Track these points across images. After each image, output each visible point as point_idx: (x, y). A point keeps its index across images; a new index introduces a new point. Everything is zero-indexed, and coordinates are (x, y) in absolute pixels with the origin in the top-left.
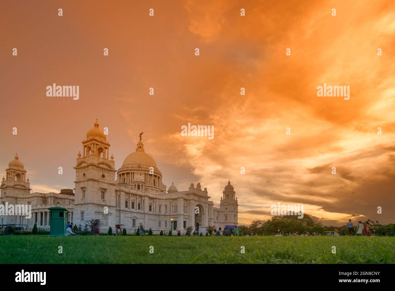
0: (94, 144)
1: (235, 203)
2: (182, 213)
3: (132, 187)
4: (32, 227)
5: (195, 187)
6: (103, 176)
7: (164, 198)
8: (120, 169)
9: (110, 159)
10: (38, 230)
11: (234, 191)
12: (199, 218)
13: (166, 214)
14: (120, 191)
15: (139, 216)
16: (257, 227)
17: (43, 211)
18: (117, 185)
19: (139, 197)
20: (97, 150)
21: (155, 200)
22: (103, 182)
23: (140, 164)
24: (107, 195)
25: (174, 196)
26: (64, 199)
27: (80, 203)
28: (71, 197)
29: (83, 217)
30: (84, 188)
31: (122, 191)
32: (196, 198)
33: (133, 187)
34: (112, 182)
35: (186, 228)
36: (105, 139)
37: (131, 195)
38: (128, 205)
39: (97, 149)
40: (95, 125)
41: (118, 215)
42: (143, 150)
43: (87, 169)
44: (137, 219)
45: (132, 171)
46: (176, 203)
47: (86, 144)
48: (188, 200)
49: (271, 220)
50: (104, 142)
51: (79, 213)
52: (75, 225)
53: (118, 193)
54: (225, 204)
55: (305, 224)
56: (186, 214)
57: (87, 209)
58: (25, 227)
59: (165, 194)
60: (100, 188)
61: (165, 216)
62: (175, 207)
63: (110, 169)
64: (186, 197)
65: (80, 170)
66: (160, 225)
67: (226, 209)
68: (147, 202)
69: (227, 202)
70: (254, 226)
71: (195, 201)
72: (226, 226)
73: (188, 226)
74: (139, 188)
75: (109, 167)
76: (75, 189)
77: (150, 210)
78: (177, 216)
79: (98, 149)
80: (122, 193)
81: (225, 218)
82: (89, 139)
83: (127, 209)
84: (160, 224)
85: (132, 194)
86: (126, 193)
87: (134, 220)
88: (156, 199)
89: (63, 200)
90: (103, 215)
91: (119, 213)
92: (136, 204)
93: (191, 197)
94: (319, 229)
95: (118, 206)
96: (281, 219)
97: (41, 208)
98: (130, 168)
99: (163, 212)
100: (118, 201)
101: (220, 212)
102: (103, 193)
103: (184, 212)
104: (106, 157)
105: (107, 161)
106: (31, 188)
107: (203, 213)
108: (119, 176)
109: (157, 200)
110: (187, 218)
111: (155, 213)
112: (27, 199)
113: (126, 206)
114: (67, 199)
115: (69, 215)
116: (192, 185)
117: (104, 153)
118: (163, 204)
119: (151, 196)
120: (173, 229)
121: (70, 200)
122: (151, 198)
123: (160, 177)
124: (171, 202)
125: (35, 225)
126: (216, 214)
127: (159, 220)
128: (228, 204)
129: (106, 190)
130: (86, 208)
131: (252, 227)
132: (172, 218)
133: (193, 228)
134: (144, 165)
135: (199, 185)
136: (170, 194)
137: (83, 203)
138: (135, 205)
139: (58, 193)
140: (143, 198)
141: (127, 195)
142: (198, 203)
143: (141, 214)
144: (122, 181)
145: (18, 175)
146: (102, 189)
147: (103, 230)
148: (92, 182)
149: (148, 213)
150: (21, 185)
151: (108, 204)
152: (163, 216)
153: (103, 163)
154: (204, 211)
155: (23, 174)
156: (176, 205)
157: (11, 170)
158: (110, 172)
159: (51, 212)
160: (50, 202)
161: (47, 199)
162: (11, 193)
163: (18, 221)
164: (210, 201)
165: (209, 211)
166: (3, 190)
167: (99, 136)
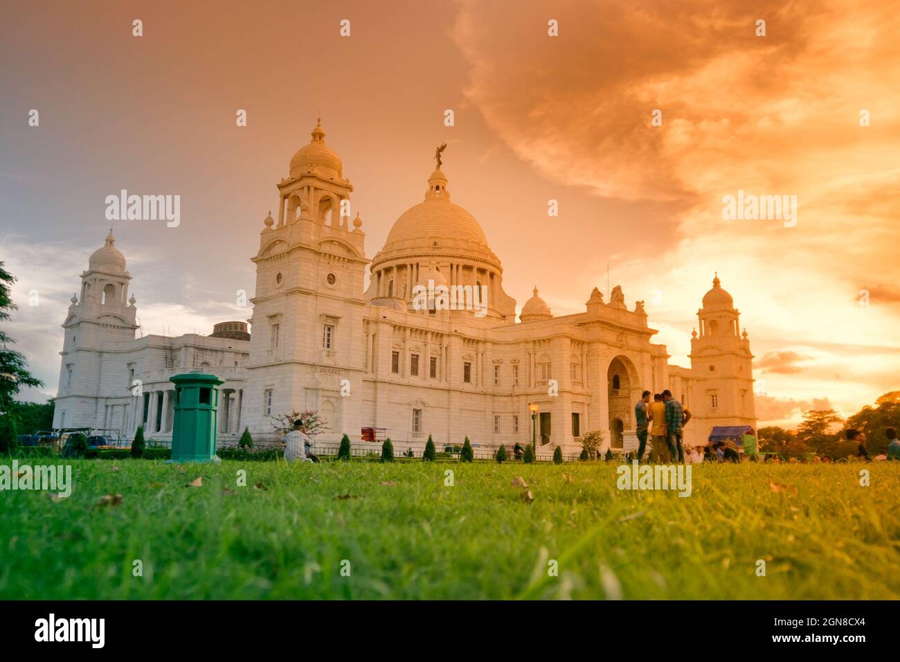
0: (309, 188)
1: (741, 348)
2: (568, 385)
3: (411, 307)
4: (132, 436)
5: (606, 299)
6: (331, 279)
7: (509, 338)
8: (378, 256)
9: (351, 228)
10: (147, 444)
11: (735, 308)
12: (621, 401)
13: (518, 391)
14: (376, 322)
15: (430, 398)
16: (826, 432)
17: (164, 388)
18: (369, 304)
19: (434, 338)
20: (315, 205)
21: (481, 345)
22: (328, 297)
23: (437, 237)
24: (338, 335)
25: (540, 332)
26: (222, 351)
27: (264, 362)
28: (241, 345)
29: (270, 404)
30: (275, 316)
31: (383, 322)
32: (611, 336)
34: (355, 295)
35: (582, 436)
36: (340, 172)
37: (408, 332)
38: (400, 366)
39: (318, 202)
40: (314, 135)
41: (370, 398)
42: (447, 195)
43: (286, 260)
44: (428, 409)
45: (414, 261)
46: (547, 355)
47: (286, 191)
48: (583, 343)
50: (336, 179)
51: (260, 392)
52: (246, 430)
53: (372, 327)
54: (708, 352)
56: (578, 389)
57: (283, 380)
58: (114, 437)
59: (514, 325)
60: (321, 315)
61: (511, 396)
62: (543, 365)
63: (352, 258)
64: (578, 334)
65: (268, 265)
66: (496, 428)
67: (712, 368)
68: (458, 353)
69: (712, 347)
70: (815, 428)
71: (607, 343)
72: (715, 429)
73: (585, 429)
74: (432, 311)
75: (349, 251)
76: (250, 321)
77: (467, 378)
78: (550, 397)
79: (321, 201)
80: (385, 329)
81: (708, 401)
82: (297, 176)
83: (396, 378)
84: (496, 423)
85: (411, 330)
86: (395, 327)
87: (417, 412)
88: (485, 342)
89: (220, 354)
90: (326, 399)
91: (373, 392)
92: (425, 360)
93: (597, 332)
95: (369, 368)
97: (159, 379)
98: (409, 252)
99: (506, 385)
100: (370, 353)
101: (693, 379)
102: (329, 330)
103: (574, 384)
104: (341, 224)
105: (344, 234)
106: (137, 324)
107: (636, 386)
108: (376, 275)
109: (489, 345)
110: (583, 403)
111: (480, 389)
112: (126, 356)
113: (395, 369)
114: (230, 350)
115: (233, 399)
116: (596, 294)
117: (337, 210)
118: (507, 360)
119: (469, 333)
120: (539, 440)
121: (236, 353)
122: (469, 339)
123: (497, 272)
124: (531, 351)
125: (141, 432)
126: (679, 385)
127: (493, 412)
128: (717, 352)
129: (336, 318)
130: (279, 376)
131: (808, 432)
132: (536, 403)
133: (602, 436)
134: (450, 238)
135: (617, 294)
136: (529, 326)
137: (273, 361)
138: (420, 362)
139: (206, 336)
140: (446, 340)
141: (397, 332)
142: (615, 353)
143: (439, 392)
144: (384, 291)
145: (110, 288)
146: (327, 316)
147: (324, 446)
148: (301, 298)
149: (460, 388)
150: (115, 317)
151: (341, 364)
152: (506, 399)
153: (332, 242)
154: (636, 378)
155: (122, 284)
156: (546, 360)
157: (94, 276)
158: (351, 266)
159: (179, 390)
160: (185, 363)
161: (177, 353)
162: (91, 337)
163: (101, 418)
164: (654, 346)
165: (653, 375)
166: (69, 330)
167: (324, 165)
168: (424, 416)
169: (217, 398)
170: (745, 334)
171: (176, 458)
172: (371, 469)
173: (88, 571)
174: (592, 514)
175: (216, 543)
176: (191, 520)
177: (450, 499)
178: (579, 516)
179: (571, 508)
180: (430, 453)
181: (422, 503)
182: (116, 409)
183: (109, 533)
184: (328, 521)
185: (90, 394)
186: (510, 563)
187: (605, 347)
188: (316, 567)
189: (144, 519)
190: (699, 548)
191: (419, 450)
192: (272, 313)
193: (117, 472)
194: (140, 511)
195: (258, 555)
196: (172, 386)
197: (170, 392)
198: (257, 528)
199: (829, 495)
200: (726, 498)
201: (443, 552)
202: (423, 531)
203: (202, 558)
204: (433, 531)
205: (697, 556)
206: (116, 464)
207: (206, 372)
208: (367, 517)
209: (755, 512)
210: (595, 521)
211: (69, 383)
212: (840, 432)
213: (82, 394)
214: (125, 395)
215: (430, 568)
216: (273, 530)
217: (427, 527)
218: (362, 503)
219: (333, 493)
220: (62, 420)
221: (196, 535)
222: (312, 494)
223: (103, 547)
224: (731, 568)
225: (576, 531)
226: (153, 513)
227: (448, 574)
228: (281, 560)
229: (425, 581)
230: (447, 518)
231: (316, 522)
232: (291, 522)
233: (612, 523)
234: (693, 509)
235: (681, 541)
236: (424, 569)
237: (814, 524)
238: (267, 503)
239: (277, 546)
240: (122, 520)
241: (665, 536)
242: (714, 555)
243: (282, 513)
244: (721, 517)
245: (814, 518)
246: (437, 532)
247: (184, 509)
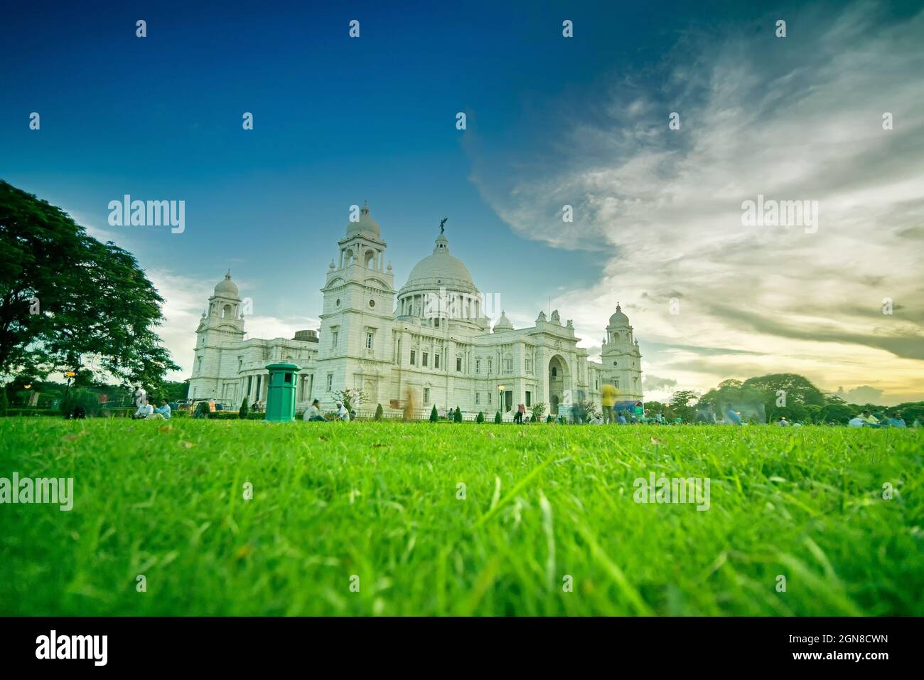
0: (358, 245)
1: (634, 351)
2: (523, 374)
3: (424, 322)
4: (240, 405)
5: (548, 319)
6: (372, 303)
7: (487, 344)
8: (402, 289)
9: (385, 271)
11: (630, 325)
12: (557, 384)
13: (491, 377)
14: (401, 332)
15: (435, 381)
16: (687, 405)
17: (261, 373)
18: (396, 320)
19: (438, 342)
20: (362, 255)
21: (468, 347)
22: (370, 315)
23: (440, 277)
24: (376, 339)
25: (506, 339)
26: (300, 349)
27: (328, 357)
28: (313, 346)
29: (331, 384)
30: (335, 327)
31: (406, 332)
32: (551, 342)
33: (427, 322)
34: (388, 314)
35: (532, 406)
36: (378, 235)
37: (421, 338)
38: (415, 360)
39: (364, 254)
40: (362, 210)
41: (396, 381)
42: (448, 251)
43: (343, 291)
44: (433, 388)
45: (425, 292)
46: (510, 354)
47: (344, 246)
48: (534, 346)
49: (718, 389)
50: (377, 240)
51: (325, 376)
53: (398, 334)
54: (614, 353)
55: (801, 399)
57: (339, 369)
58: (228, 404)
59: (489, 334)
60: (365, 327)
61: (487, 380)
62: (508, 361)
63: (386, 290)
64: (530, 340)
65: (331, 294)
66: (477, 401)
67: (615, 364)
68: (453, 351)
69: (616, 350)
70: (680, 402)
71: (548, 347)
73: (534, 402)
74: (437, 325)
75: (384, 285)
76: (319, 330)
78: (511, 381)
79: (366, 253)
80: (406, 336)
82: (351, 236)
83: (413, 368)
84: (477, 397)
86: (413, 335)
87: (427, 390)
88: (470, 345)
89: (298, 351)
90: (367, 381)
91: (398, 376)
92: (432, 356)
93: (542, 339)
94: (837, 411)
95: (396, 361)
96: (740, 387)
97: (258, 367)
98: (422, 287)
99: (484, 373)
100: (397, 352)
101: (603, 370)
102: (370, 336)
103: (527, 373)
104: (379, 268)
105: (380, 275)
106: (245, 331)
107: (567, 374)
108: (401, 301)
109: (473, 347)
110: (533, 385)
111: (467, 375)
112: (237, 351)
113: (412, 362)
114: (305, 349)
115: (307, 381)
116: (542, 315)
117: (377, 259)
118: (484, 357)
119: (460, 339)
120: (504, 409)
121: (310, 351)
122: (461, 343)
124: (500, 351)
125: (245, 402)
126: (595, 374)
127: (475, 391)
128: (618, 353)
129: (375, 329)
130: (337, 366)
131: (676, 405)
132: (502, 385)
133: (545, 406)
134: (448, 278)
135: (556, 315)
136: (499, 335)
137: (333, 356)
138: (429, 357)
139: (290, 339)
140: (445, 344)
141: (414, 338)
142: (554, 353)
143: (441, 377)
144: (406, 312)
145: (227, 308)
146: (369, 328)
147: (365, 411)
148: (351, 315)
149: (454, 375)
150: (231, 326)
151: (378, 358)
152: (484, 382)
153: (373, 279)
154: (567, 369)
155: (236, 305)
156: (510, 357)
157: (218, 299)
158: (385, 295)
159: (271, 374)
160: (276, 356)
161: (271, 350)
162: (213, 339)
163: (219, 392)
164: (578, 349)
165: (578, 368)
166: (200, 334)
167: (369, 230)
168: (431, 393)
169: (296, 379)
170: (636, 342)
171: (268, 419)
172: (396, 427)
173: (207, 493)
174: (537, 457)
175: (292, 476)
176: (276, 460)
177: (446, 447)
178: (529, 459)
179: (524, 454)
180: (434, 417)
181: (428, 450)
182: (230, 386)
183: (222, 469)
184: (366, 462)
185: (213, 376)
186: (483, 490)
187: (547, 349)
188: (358, 493)
189: (245, 460)
190: (604, 481)
191: (427, 414)
192: (334, 324)
193: (229, 428)
194: (243, 454)
195: (319, 484)
196: (267, 372)
197: (265, 375)
198: (319, 467)
199: (688, 446)
200: (622, 449)
201: (440, 483)
202: (428, 469)
203: (283, 486)
204: (434, 468)
205: (603, 486)
206: (228, 422)
207: (289, 363)
208: (391, 459)
209: (641, 458)
210: (539, 463)
211: (199, 369)
212: (696, 405)
213: (208, 376)
214: (235, 377)
215: (432, 494)
216: (329, 467)
217: (430, 466)
218: (389, 449)
219: (370, 443)
220: (194, 394)
221: (279, 470)
222: (357, 443)
223: (218, 478)
224: (625, 494)
225: (527, 469)
226: (252, 456)
227: (443, 497)
228: (335, 488)
229: (428, 501)
230: (444, 460)
231: (359, 463)
232: (342, 462)
233: (550, 464)
234: (602, 455)
235: (593, 477)
236: (427, 494)
237: (678, 465)
238: (327, 449)
239: (333, 478)
240: (232, 460)
241: (584, 473)
242: (614, 485)
243: (336, 456)
244: (619, 461)
245: (678, 461)
246: (437, 470)
247: (272, 453)
